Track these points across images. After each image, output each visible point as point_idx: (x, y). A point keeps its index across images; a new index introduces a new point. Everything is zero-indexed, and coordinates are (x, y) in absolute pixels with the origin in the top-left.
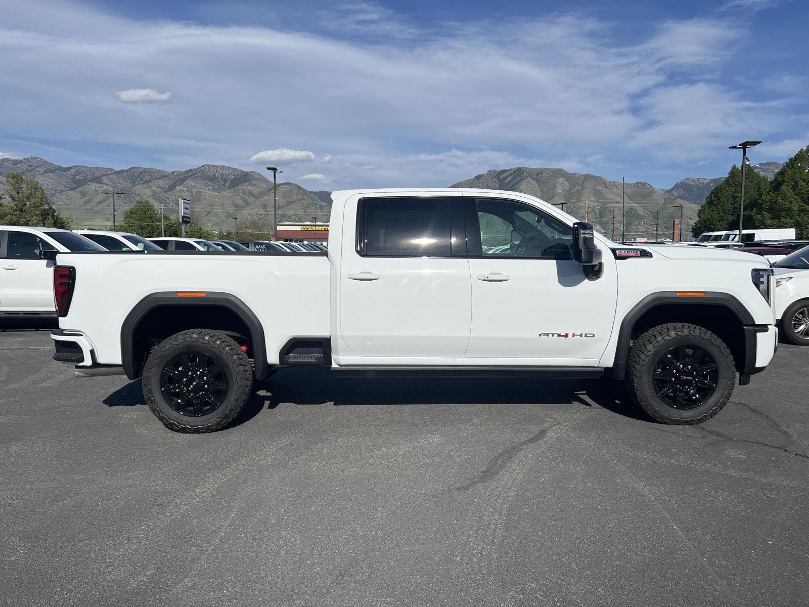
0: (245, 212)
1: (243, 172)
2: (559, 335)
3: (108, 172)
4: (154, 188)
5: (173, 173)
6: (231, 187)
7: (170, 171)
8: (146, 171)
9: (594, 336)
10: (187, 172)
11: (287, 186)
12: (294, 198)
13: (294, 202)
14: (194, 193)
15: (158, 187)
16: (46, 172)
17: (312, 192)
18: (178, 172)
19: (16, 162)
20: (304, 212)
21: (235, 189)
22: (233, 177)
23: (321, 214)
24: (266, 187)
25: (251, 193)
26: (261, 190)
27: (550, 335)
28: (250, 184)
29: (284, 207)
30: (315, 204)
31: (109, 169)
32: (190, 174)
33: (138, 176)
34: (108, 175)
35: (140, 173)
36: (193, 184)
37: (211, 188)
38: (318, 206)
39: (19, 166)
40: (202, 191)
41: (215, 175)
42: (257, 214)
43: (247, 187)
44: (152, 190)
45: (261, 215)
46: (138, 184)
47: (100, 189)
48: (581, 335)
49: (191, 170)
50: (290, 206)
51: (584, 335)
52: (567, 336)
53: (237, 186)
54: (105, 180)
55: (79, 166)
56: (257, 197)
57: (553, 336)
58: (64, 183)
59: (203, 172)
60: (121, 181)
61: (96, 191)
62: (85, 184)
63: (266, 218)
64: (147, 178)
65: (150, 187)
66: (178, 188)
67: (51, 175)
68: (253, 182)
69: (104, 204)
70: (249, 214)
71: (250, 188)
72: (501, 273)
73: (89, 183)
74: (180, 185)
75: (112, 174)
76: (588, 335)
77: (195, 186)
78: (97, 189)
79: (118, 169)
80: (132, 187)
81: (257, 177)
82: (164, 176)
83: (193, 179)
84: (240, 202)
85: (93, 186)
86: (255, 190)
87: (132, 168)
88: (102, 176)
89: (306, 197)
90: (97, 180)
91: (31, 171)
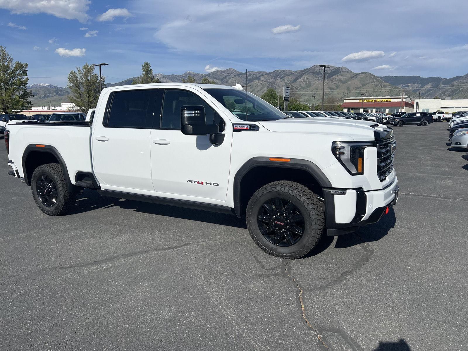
0: (336, 92)
1: (336, 68)
2: (198, 183)
3: (263, 74)
4: (286, 81)
5: (297, 71)
6: (329, 77)
7: (295, 70)
8: (282, 72)
9: (218, 185)
10: (304, 70)
11: (363, 74)
12: (367, 82)
13: (367, 84)
14: (307, 83)
15: (288, 80)
16: (235, 76)
17: (380, 77)
18: (300, 71)
19: (222, 72)
20: (373, 90)
21: (331, 78)
22: (330, 71)
23: (384, 91)
24: (350, 76)
25: (340, 81)
26: (346, 78)
27: (193, 182)
28: (340, 75)
29: (360, 87)
30: (381, 85)
31: (264, 72)
32: (306, 72)
33: (279, 75)
34: (264, 75)
35: (279, 73)
36: (307, 77)
37: (317, 79)
38: (383, 86)
39: (223, 74)
40: (312, 81)
41: (320, 71)
42: (343, 93)
43: (338, 77)
44: (285, 82)
45: (346, 93)
46: (278, 79)
47: (259, 83)
48: (211, 184)
49: (306, 69)
50: (363, 87)
51: (212, 184)
52: (202, 183)
53: (332, 76)
54: (262, 78)
55: (250, 72)
56: (343, 82)
57: (195, 183)
58: (243, 81)
59: (313, 70)
60: (270, 78)
61: (257, 84)
62: (252, 81)
63: (348, 95)
64: (283, 76)
65: (284, 80)
66: (299, 80)
67: (237, 77)
68: (342, 73)
69: (260, 92)
70: (338, 93)
71: (340, 77)
72: (165, 139)
73: (254, 80)
74: (300, 78)
75: (265, 75)
76: (215, 184)
77: (308, 79)
78: (258, 83)
79: (268, 72)
80: (275, 81)
81: (345, 70)
82: (292, 74)
83: (307, 74)
84: (333, 86)
85: (256, 82)
86: (343, 78)
87: (275, 71)
88: (261, 76)
89: (375, 81)
90: (258, 78)
91: (228, 76)
